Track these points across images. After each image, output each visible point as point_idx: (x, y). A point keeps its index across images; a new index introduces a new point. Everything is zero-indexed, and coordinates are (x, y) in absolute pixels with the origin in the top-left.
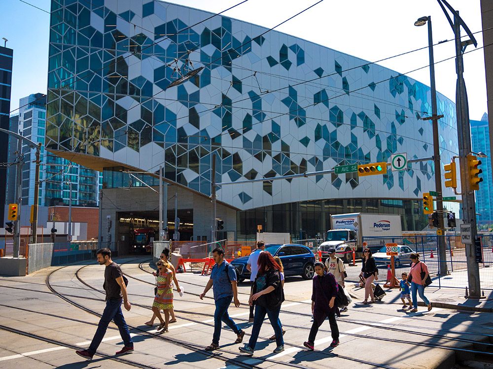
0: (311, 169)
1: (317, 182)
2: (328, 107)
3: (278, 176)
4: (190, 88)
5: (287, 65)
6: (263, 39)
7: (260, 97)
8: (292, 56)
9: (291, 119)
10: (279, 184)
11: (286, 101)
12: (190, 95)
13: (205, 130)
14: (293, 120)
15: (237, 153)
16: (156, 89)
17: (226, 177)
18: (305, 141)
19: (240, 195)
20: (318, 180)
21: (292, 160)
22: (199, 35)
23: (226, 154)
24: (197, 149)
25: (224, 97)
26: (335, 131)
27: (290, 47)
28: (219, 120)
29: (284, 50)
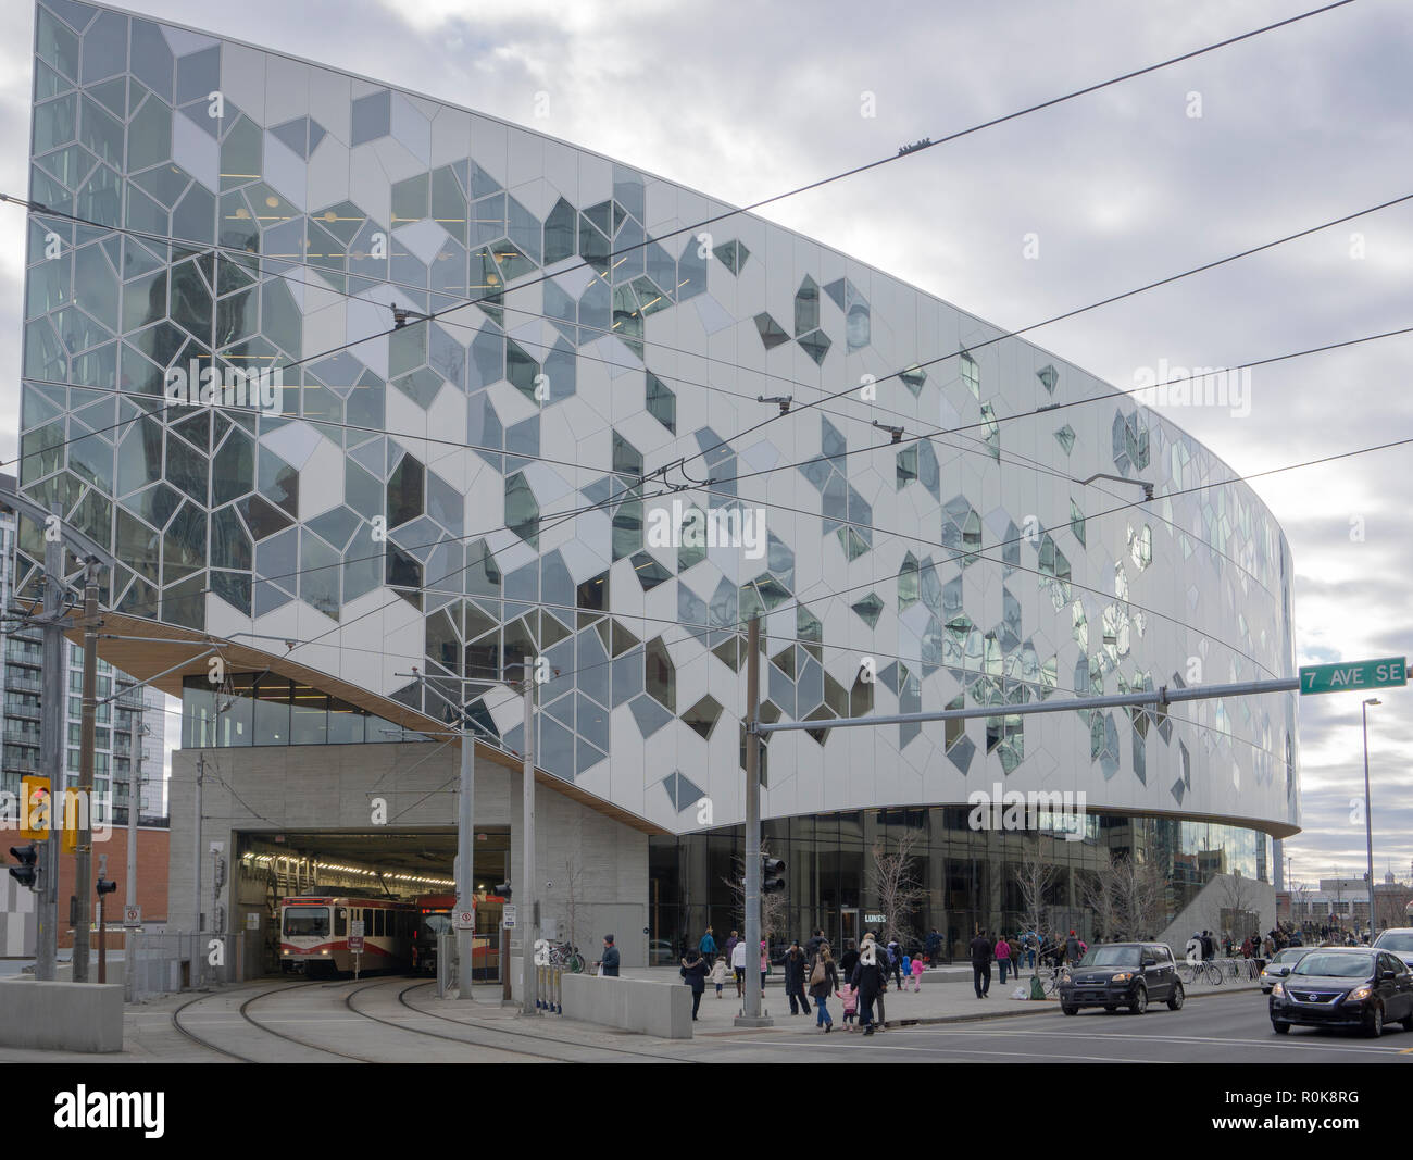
0: (885, 702)
1: (901, 748)
2: (939, 500)
3: (785, 719)
4: (509, 404)
5: (817, 348)
6: (745, 253)
7: (731, 451)
8: (831, 319)
9: (826, 530)
10: (787, 746)
11: (812, 469)
12: (507, 430)
13: (556, 553)
14: (833, 535)
15: (660, 637)
16: (395, 401)
17: (622, 720)
18: (868, 609)
19: (669, 782)
20: (905, 739)
21: (829, 671)
22: (540, 224)
23: (623, 639)
24: (531, 618)
25: (619, 442)
26: (958, 580)
27: (827, 288)
28: (600, 524)
29: (807, 295)
